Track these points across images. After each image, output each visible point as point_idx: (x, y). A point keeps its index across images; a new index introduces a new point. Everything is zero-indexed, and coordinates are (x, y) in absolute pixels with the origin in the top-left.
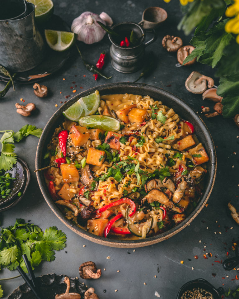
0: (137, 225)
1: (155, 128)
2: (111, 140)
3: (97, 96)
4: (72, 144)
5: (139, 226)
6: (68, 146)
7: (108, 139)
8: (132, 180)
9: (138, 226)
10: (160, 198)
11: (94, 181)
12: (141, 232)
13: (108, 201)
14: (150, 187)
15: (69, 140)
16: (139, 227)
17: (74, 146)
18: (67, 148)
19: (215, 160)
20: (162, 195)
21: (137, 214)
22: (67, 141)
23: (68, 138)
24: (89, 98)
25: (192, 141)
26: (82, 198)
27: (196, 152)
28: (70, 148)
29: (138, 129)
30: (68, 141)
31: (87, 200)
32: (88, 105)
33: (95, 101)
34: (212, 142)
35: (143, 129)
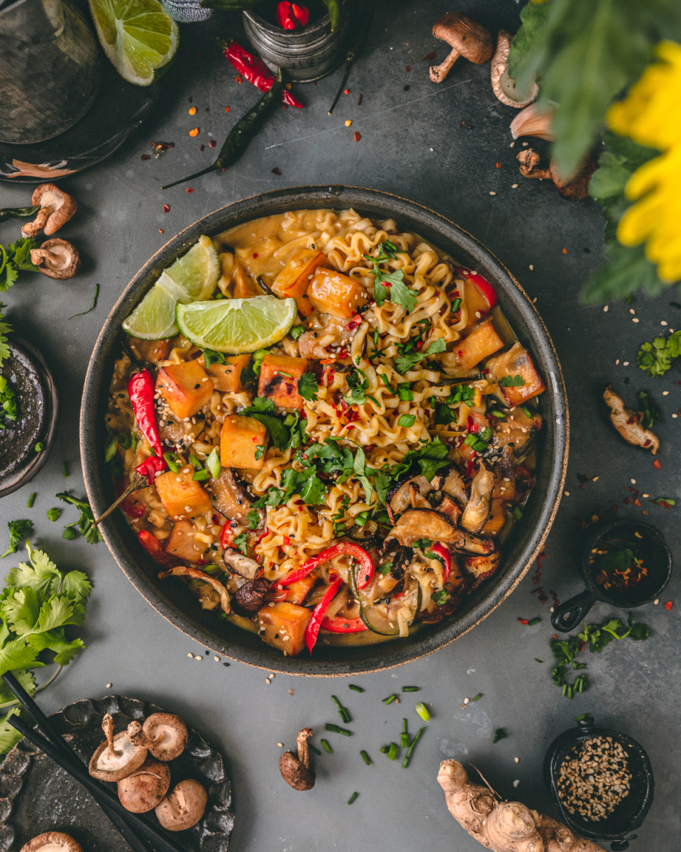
0: (382, 608)
1: (389, 329)
2: (275, 387)
3: (208, 253)
4: (170, 412)
5: (387, 607)
6: (161, 424)
7: (266, 387)
8: (351, 496)
9: (385, 610)
10: (431, 531)
11: (253, 509)
12: (395, 623)
13: (299, 556)
14: (400, 503)
15: (159, 402)
16: (388, 612)
17: (179, 419)
18: (161, 429)
19: (564, 404)
20: (434, 523)
21: (379, 580)
22: (155, 406)
23: (156, 397)
24: (185, 266)
25: (494, 340)
26: (231, 554)
27: (507, 370)
28: (169, 428)
29: (343, 343)
30: (158, 406)
31: (246, 559)
32: (188, 285)
33: (204, 265)
34: (552, 351)
35: (357, 338)
